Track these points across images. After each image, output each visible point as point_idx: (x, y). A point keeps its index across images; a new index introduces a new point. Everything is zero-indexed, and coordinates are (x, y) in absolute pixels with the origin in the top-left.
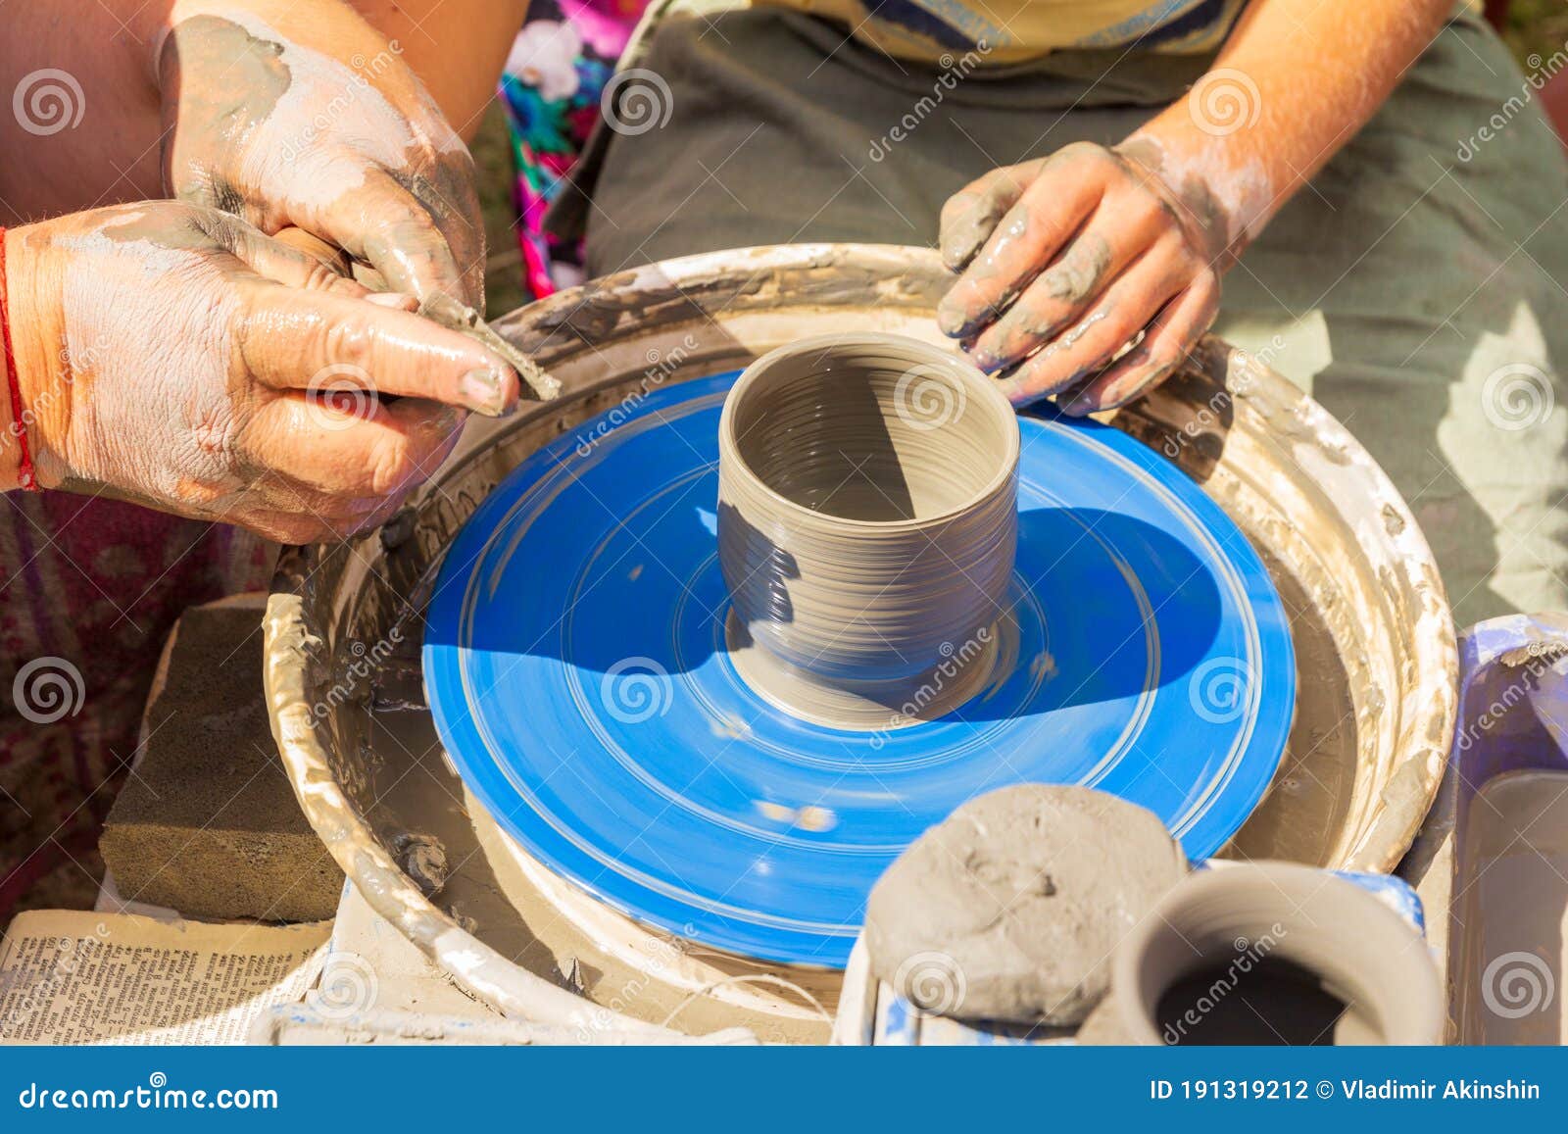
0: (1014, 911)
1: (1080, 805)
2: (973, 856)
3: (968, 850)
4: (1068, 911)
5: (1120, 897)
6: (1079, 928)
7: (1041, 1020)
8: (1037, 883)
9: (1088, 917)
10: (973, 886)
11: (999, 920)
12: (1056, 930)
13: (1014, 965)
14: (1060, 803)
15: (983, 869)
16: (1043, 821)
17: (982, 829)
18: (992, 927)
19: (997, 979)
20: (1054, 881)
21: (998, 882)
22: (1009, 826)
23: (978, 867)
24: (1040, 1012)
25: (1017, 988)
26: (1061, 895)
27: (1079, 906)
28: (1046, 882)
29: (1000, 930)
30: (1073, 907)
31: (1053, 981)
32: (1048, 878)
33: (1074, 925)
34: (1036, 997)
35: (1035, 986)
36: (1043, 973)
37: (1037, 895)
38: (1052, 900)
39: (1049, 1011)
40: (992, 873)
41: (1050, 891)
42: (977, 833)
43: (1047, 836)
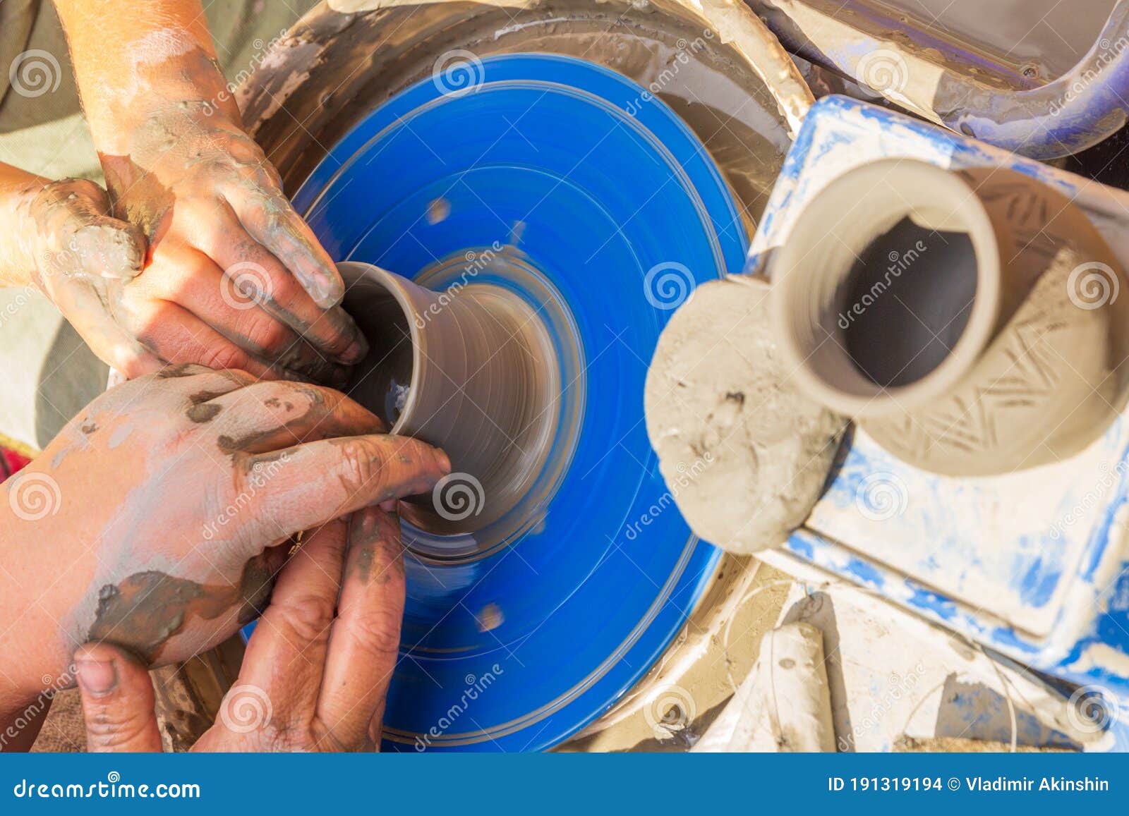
0: (748, 434)
1: (678, 344)
2: (694, 448)
3: (689, 450)
4: (760, 390)
5: (760, 343)
6: (776, 386)
7: (838, 440)
8: (731, 407)
9: (770, 375)
10: (718, 459)
11: (752, 449)
12: (773, 406)
13: (790, 450)
14: (671, 360)
15: (707, 444)
16: (682, 380)
17: (674, 431)
18: (755, 457)
19: (797, 467)
20: (733, 391)
21: (721, 436)
22: (678, 409)
23: (703, 446)
24: (833, 439)
25: (809, 453)
26: (747, 391)
27: (760, 379)
28: (731, 400)
29: (759, 451)
30: (760, 383)
31: (813, 423)
32: (729, 396)
33: (773, 390)
34: (820, 440)
35: (812, 439)
36: (804, 430)
37: (741, 410)
38: (748, 400)
39: (833, 432)
40: (712, 439)
41: (739, 398)
42: (676, 436)
43: (695, 381)
